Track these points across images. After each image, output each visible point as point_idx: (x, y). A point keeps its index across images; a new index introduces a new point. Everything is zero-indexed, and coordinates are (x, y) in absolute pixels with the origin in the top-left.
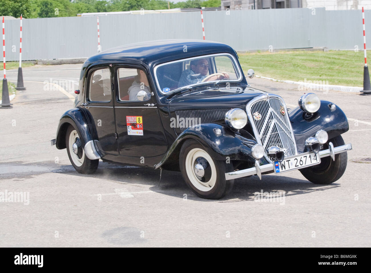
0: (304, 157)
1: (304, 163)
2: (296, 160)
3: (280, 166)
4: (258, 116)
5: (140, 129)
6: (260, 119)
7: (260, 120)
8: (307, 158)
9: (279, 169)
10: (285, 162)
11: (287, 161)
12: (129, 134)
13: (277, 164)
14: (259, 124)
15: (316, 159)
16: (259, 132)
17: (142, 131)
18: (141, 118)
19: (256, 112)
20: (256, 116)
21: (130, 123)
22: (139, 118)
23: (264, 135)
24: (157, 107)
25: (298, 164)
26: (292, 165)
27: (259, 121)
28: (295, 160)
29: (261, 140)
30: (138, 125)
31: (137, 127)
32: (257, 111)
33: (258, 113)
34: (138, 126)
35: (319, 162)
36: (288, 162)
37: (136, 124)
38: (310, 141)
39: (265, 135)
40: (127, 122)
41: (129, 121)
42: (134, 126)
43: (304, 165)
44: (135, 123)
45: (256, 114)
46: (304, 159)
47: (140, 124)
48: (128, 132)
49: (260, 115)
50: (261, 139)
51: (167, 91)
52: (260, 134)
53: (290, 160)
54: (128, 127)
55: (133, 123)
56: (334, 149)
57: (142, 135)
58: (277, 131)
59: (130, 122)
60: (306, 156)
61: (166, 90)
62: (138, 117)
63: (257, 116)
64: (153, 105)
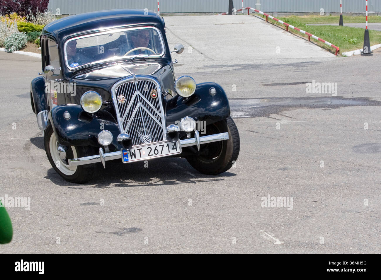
0: (160, 146)
1: (160, 152)
2: (150, 149)
3: (129, 155)
4: (122, 99)
8: (164, 147)
9: (128, 158)
10: (136, 151)
11: (137, 150)
13: (125, 153)
14: (123, 107)
15: (176, 148)
16: (122, 116)
19: (121, 94)
20: (120, 99)
21: (52, 97)
23: (126, 120)
25: (152, 153)
27: (123, 104)
28: (148, 148)
32: (123, 93)
33: (123, 96)
35: (179, 151)
36: (139, 150)
38: (169, 129)
39: (128, 119)
41: (52, 95)
42: (54, 100)
43: (159, 154)
45: (121, 97)
46: (159, 148)
48: (52, 105)
50: (123, 123)
51: (75, 66)
52: (122, 118)
53: (142, 149)
56: (199, 139)
58: (141, 116)
60: (163, 145)
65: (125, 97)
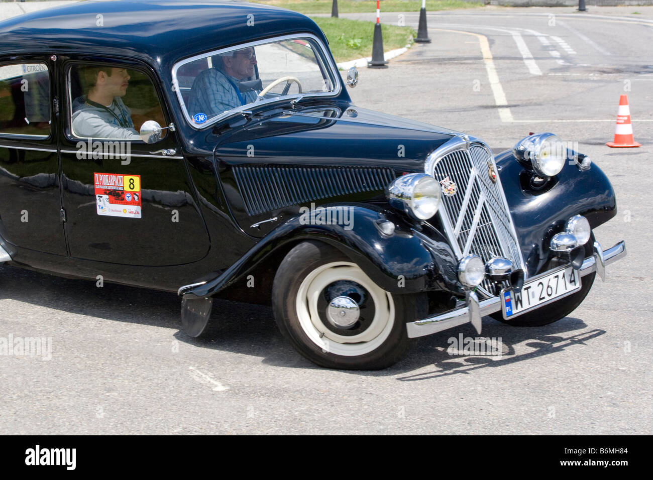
0: (554, 278)
1: (554, 290)
2: (541, 285)
3: (513, 302)
5: (132, 203)
6: (455, 193)
7: (455, 195)
8: (559, 279)
10: (523, 291)
11: (525, 289)
12: (100, 212)
14: (453, 205)
15: (574, 281)
16: (453, 224)
17: (137, 208)
18: (137, 179)
19: (445, 177)
20: (445, 187)
21: (105, 190)
22: (131, 179)
23: (463, 230)
24: (182, 158)
25: (544, 294)
26: (533, 296)
27: (452, 197)
28: (538, 285)
29: (458, 240)
30: (128, 195)
31: (123, 199)
32: (448, 175)
33: (450, 180)
34: (128, 197)
35: (578, 286)
36: (526, 291)
37: (123, 192)
39: (466, 229)
40: (97, 187)
41: (102, 185)
42: (117, 196)
43: (554, 296)
44: (120, 188)
45: (446, 181)
46: (553, 283)
47: (135, 193)
48: (98, 207)
49: (453, 184)
50: (457, 237)
51: (201, 121)
52: (454, 227)
53: (530, 287)
54: (97, 198)
55: (115, 190)
57: (139, 216)
58: (490, 221)
59: (105, 187)
60: (557, 277)
61: (200, 119)
62: (127, 178)
63: (449, 188)
64: (173, 151)
65: (454, 182)
